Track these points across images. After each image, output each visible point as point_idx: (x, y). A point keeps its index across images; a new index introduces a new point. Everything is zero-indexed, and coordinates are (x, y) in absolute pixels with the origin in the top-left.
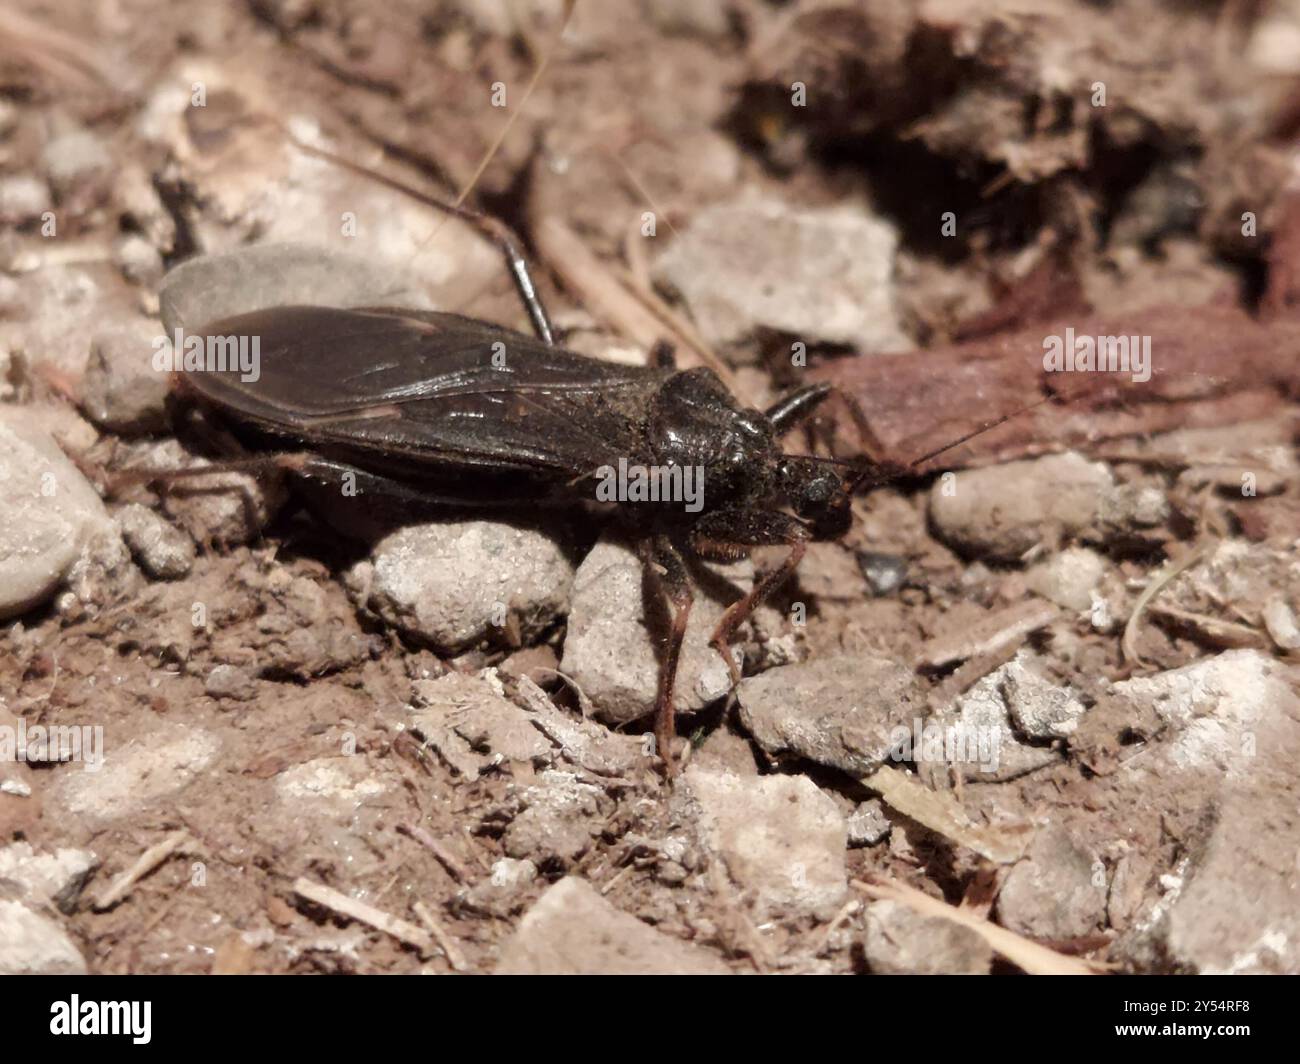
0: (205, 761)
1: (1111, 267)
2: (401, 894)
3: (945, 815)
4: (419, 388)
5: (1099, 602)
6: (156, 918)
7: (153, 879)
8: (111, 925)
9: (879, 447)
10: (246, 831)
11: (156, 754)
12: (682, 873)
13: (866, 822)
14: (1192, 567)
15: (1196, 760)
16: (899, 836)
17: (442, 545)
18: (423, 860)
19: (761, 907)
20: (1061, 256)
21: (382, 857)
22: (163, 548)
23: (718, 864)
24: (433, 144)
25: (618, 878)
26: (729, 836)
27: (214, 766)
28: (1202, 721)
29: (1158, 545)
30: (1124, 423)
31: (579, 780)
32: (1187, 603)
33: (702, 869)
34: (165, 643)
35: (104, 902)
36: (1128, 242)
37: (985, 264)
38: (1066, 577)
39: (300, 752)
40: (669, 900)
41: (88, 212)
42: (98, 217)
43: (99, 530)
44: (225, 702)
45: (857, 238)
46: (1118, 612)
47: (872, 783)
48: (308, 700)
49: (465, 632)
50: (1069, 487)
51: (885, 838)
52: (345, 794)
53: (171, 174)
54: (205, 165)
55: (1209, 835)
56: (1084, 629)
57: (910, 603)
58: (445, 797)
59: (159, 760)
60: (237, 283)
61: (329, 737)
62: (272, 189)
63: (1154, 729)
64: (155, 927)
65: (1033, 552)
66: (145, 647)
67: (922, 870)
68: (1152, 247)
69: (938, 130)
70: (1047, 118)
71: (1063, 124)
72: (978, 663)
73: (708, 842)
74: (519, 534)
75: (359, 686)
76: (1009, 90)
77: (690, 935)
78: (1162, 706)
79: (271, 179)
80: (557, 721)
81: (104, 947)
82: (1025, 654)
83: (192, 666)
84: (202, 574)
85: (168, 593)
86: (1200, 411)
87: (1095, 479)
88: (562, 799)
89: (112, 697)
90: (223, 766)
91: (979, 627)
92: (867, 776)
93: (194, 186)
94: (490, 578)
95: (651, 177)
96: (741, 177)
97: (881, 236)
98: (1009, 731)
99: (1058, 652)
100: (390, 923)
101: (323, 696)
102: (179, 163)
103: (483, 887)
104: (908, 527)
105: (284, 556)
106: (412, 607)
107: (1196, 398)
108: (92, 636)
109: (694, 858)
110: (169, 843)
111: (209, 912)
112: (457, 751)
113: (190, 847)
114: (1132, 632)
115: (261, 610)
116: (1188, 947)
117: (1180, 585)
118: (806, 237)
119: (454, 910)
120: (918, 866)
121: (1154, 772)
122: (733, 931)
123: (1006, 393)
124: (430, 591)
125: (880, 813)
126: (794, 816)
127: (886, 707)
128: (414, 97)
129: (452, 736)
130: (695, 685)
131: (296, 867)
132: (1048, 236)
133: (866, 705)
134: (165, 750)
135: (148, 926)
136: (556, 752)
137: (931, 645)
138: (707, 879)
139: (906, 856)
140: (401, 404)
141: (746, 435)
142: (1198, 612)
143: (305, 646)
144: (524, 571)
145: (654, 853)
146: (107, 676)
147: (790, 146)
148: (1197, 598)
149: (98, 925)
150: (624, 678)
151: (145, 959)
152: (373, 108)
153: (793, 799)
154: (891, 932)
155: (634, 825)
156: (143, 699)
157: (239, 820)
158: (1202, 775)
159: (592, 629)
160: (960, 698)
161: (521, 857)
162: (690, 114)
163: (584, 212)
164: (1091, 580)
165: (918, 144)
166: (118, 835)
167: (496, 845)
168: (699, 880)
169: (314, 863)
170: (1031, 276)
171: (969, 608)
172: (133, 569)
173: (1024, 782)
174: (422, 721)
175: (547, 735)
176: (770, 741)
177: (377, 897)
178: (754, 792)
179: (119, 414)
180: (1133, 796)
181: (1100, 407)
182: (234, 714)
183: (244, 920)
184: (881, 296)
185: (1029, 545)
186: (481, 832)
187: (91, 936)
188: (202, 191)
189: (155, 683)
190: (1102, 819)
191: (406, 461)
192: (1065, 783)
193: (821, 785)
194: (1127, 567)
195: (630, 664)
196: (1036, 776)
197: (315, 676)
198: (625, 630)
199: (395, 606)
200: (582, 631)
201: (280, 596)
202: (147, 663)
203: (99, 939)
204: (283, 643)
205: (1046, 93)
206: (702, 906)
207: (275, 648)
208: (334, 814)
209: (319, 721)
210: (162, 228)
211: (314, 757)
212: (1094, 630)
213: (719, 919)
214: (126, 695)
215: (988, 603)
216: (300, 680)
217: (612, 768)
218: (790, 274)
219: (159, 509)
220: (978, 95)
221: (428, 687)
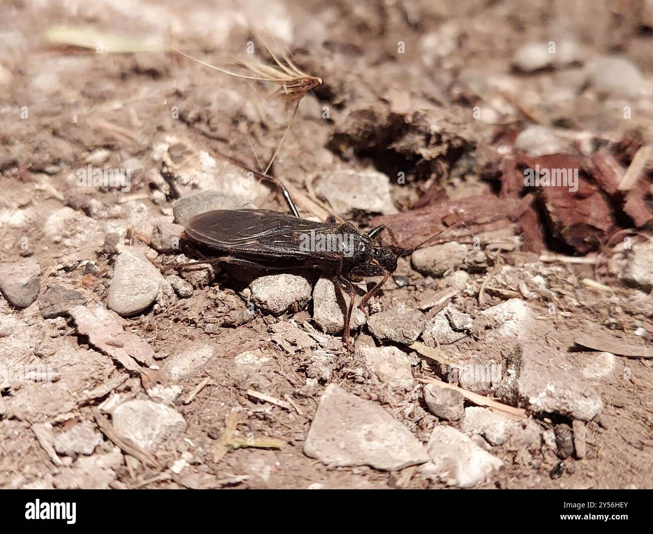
0: (211, 354)
1: (452, 184)
2: (278, 392)
3: (439, 355)
4: (263, 234)
5: (469, 287)
6: (204, 405)
7: (200, 393)
8: (191, 409)
9: (397, 243)
10: (228, 376)
11: (195, 354)
12: (363, 379)
13: (413, 359)
14: (495, 275)
15: (508, 334)
16: (424, 362)
17: (273, 282)
18: (283, 381)
19: (389, 388)
20: (438, 181)
21: (271, 381)
22: (184, 288)
23: (374, 376)
24: (240, 157)
25: (342, 382)
26: (377, 367)
27: (214, 356)
28: (508, 321)
29: (484, 268)
30: (466, 231)
31: (327, 353)
32: (495, 285)
33: (369, 378)
34: (191, 318)
35: (187, 402)
36: (456, 177)
37: (414, 185)
38: (457, 280)
39: (239, 350)
40: (361, 388)
41: (139, 183)
42: (142, 185)
43: (165, 284)
44: (211, 335)
45: (377, 179)
46: (476, 290)
47: (412, 347)
48: (237, 333)
49: (282, 309)
50: (455, 252)
51: (420, 364)
52: (257, 362)
53: (165, 170)
54: (177, 167)
55: (520, 357)
56: (466, 295)
57: (410, 290)
58: (285, 361)
59: (197, 355)
60: (198, 204)
61: (248, 344)
62: (198, 173)
63: (494, 325)
64: (204, 408)
65: (446, 273)
66: (182, 320)
67: (433, 373)
68: (463, 178)
69: (399, 146)
70: (433, 140)
71: (439, 143)
72: (437, 308)
73: (371, 369)
74: (295, 277)
75: (252, 327)
76: (420, 132)
77: (370, 399)
78: (496, 318)
79: (197, 170)
80: (317, 334)
81: (189, 415)
82: (450, 304)
83: (199, 325)
84: (197, 295)
85: (189, 302)
86: (488, 227)
87: (463, 250)
88: (324, 359)
89: (175, 336)
90: (216, 355)
91: (435, 296)
92: (410, 345)
93: (173, 173)
94: (289, 291)
95: (308, 163)
96: (334, 162)
97: (384, 179)
98: (450, 328)
99: (459, 303)
100: (278, 402)
101: (242, 331)
102: (168, 167)
103: (304, 388)
104: (406, 267)
105: (221, 288)
106: (266, 302)
107: (487, 223)
108: (165, 317)
109: (367, 375)
110: (206, 381)
111: (220, 402)
112: (286, 346)
113: (211, 382)
114: (481, 295)
115: (217, 305)
116: (525, 392)
117: (493, 280)
118: (363, 180)
119: (295, 396)
120: (431, 372)
121: (496, 338)
122: (383, 396)
123: (432, 225)
124: (271, 297)
125: (417, 356)
126: (395, 359)
127: (415, 323)
128: (232, 142)
129: (285, 341)
130: (356, 320)
131: (246, 386)
132: (434, 176)
133: (409, 323)
134: (198, 352)
135: (202, 408)
136: (317, 344)
137: (421, 303)
138: (372, 381)
139: (427, 369)
140: (258, 239)
141: (365, 243)
142: (499, 288)
143: (235, 316)
144: (299, 288)
145: (354, 374)
146: (171, 329)
147: (349, 152)
148: (498, 284)
149: (187, 409)
150: (334, 320)
151: (203, 418)
152: (220, 146)
153: (393, 354)
154: (433, 393)
155: (346, 365)
156: (185, 336)
157: (225, 372)
158: (510, 338)
159: (322, 305)
160: (433, 319)
161: (313, 378)
162: (316, 143)
163: (291, 175)
164: (465, 280)
165: (393, 149)
166: (187, 380)
167: (304, 374)
168: (369, 381)
169: (252, 385)
170: (430, 189)
171: (430, 291)
172: (175, 295)
173: (457, 343)
174: (275, 337)
175: (314, 339)
176: (380, 336)
177: (271, 394)
178: (382, 353)
179: (165, 247)
180: (491, 345)
181: (458, 227)
182: (215, 339)
183: (232, 404)
184: (388, 196)
185: (445, 271)
186: (298, 371)
187: (185, 413)
188: (176, 175)
189: (188, 331)
190: (482, 353)
191: (262, 256)
192: (470, 343)
193: (400, 349)
194: (476, 276)
195: (334, 315)
196: (461, 341)
197: (239, 325)
198: (332, 305)
199: (260, 302)
200: (319, 306)
201: (222, 301)
202: (184, 324)
203: (188, 413)
204: (229, 316)
205: (432, 133)
206: (371, 389)
207: (226, 318)
208: (254, 368)
209: (243, 340)
210: (165, 187)
211: (244, 351)
212: (468, 295)
213: (378, 393)
214: (179, 335)
215: (436, 289)
216: (234, 327)
217: (336, 348)
218: (360, 192)
219: (180, 275)
220: (411, 134)
221: (275, 327)
